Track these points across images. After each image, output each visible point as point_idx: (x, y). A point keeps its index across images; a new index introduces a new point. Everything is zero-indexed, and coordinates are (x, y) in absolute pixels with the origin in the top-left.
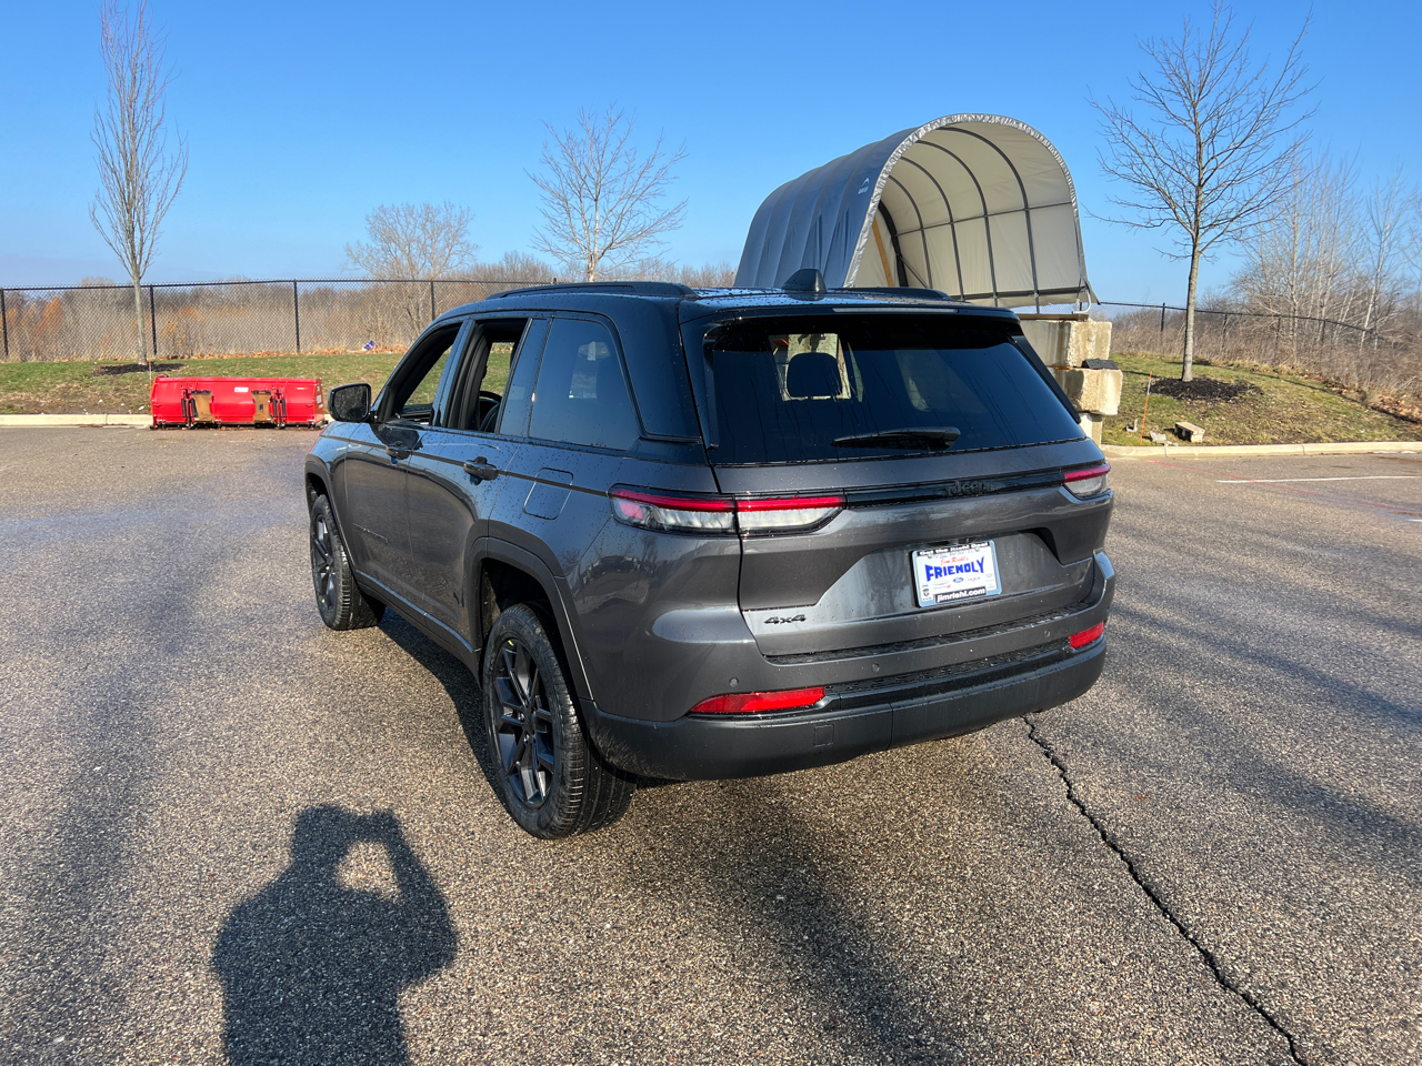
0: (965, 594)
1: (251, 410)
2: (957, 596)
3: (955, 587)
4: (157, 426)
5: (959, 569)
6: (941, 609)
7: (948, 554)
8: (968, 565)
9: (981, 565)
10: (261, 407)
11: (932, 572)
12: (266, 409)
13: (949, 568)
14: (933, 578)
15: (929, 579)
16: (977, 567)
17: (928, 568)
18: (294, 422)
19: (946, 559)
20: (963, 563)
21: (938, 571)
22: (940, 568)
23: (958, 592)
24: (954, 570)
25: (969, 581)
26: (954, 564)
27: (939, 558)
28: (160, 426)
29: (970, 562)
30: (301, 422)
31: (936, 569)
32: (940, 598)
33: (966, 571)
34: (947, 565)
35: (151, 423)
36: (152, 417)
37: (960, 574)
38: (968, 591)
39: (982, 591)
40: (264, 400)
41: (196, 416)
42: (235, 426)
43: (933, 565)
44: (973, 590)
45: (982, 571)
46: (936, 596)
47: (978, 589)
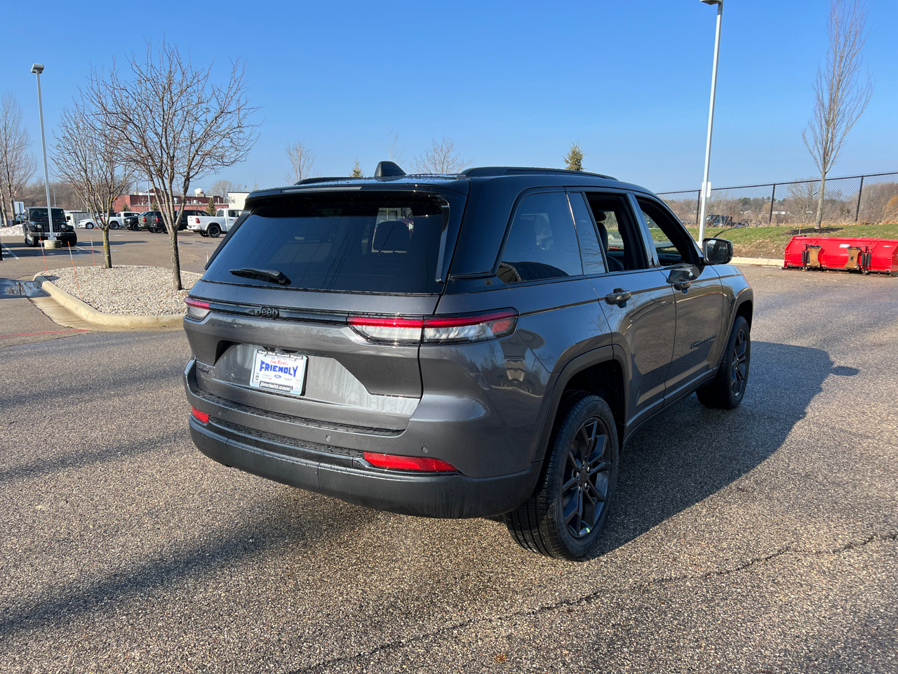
0: (276, 387)
1: (845, 260)
2: (272, 386)
3: (274, 380)
4: (786, 267)
5: (281, 369)
6: (261, 391)
7: (276, 357)
8: (287, 368)
9: (295, 371)
10: (852, 258)
11: (264, 366)
12: (855, 260)
13: (274, 366)
14: (263, 370)
15: (261, 370)
16: (292, 372)
17: (263, 363)
18: (876, 270)
19: (274, 360)
20: (284, 366)
21: (268, 367)
22: (269, 365)
23: (273, 384)
24: (277, 369)
25: (284, 379)
26: (278, 365)
27: (271, 358)
28: (789, 268)
29: (288, 367)
30: (882, 271)
31: (267, 364)
32: (263, 384)
33: (285, 372)
34: (274, 364)
35: (783, 265)
36: (784, 261)
37: (280, 373)
38: (280, 385)
39: (288, 389)
40: (855, 253)
41: (809, 262)
42: (836, 270)
43: (266, 362)
44: (283, 386)
45: (294, 376)
46: (261, 382)
47: (286, 386)
